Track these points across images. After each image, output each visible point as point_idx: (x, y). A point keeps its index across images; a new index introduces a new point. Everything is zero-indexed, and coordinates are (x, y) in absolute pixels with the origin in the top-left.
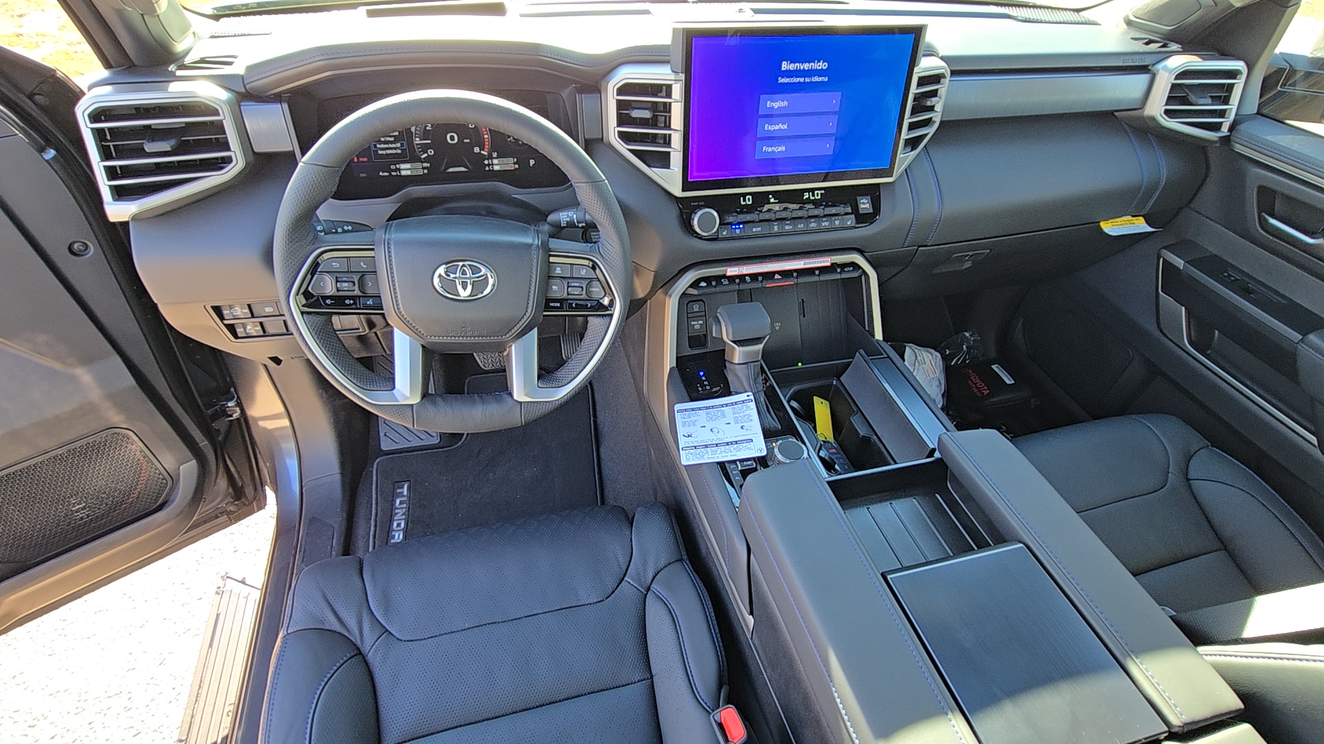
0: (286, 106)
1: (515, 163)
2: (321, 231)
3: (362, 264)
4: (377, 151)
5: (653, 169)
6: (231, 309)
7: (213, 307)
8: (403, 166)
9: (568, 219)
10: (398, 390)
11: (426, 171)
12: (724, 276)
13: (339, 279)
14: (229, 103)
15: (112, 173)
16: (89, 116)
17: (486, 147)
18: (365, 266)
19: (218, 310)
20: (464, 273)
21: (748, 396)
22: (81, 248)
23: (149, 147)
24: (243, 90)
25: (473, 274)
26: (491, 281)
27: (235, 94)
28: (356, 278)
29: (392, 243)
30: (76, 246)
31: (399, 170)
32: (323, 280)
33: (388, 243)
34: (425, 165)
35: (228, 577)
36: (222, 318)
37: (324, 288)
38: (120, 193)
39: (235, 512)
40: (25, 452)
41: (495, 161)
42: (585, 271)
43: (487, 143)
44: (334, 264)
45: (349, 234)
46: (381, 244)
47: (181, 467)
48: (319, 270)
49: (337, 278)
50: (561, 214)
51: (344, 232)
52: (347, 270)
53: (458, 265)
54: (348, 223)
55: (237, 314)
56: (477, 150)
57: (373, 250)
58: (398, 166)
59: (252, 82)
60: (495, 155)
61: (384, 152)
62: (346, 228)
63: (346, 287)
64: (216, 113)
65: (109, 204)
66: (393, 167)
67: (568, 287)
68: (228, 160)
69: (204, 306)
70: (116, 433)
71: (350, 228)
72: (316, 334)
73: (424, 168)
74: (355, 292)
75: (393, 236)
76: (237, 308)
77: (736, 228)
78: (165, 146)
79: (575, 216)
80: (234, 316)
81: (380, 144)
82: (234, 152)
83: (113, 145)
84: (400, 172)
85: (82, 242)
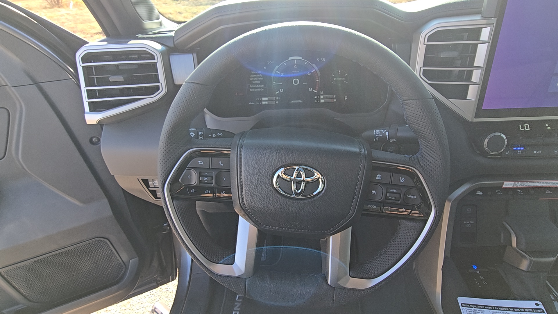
0: (195, 55)
1: (334, 98)
2: (201, 136)
3: (220, 162)
4: (250, 89)
5: (450, 100)
6: (153, 181)
7: (142, 179)
8: (263, 99)
9: (381, 135)
10: (236, 265)
11: (277, 102)
12: (500, 188)
13: (203, 174)
14: (162, 53)
15: (91, 94)
16: (82, 58)
17: (317, 87)
18: (222, 165)
19: (146, 182)
20: (299, 175)
21: (537, 304)
22: (96, 140)
23: (112, 79)
24: (172, 45)
25: (306, 177)
26: (321, 185)
27: (167, 48)
28: (214, 174)
29: (243, 147)
30: (94, 139)
31: (261, 101)
32: (190, 174)
33: (241, 147)
34: (277, 98)
35: (155, 311)
36: (148, 186)
37: (190, 180)
38: (95, 108)
39: (160, 281)
40: (54, 247)
41: (322, 97)
42: (403, 179)
43: (317, 85)
44: (199, 162)
45: (220, 139)
46: (236, 148)
47: (131, 261)
48: (187, 167)
49: (200, 172)
50: (375, 131)
51: (217, 137)
52: (209, 167)
53: (295, 168)
54: (220, 131)
55: (156, 184)
56: (310, 89)
57: (230, 151)
58: (260, 99)
59: (177, 39)
60: (322, 93)
61: (253, 90)
62: (218, 134)
63: (206, 180)
64: (152, 57)
65: (88, 113)
66: (258, 99)
67: (387, 193)
68: (158, 88)
69: (138, 179)
70: (100, 240)
71: (221, 134)
72: (181, 215)
73: (276, 100)
74: (213, 185)
75: (245, 141)
76: (156, 181)
77: (517, 150)
78: (120, 78)
79: (387, 133)
80: (154, 185)
81: (251, 85)
82: (161, 83)
83: (96, 78)
84: (261, 103)
85: (98, 138)
